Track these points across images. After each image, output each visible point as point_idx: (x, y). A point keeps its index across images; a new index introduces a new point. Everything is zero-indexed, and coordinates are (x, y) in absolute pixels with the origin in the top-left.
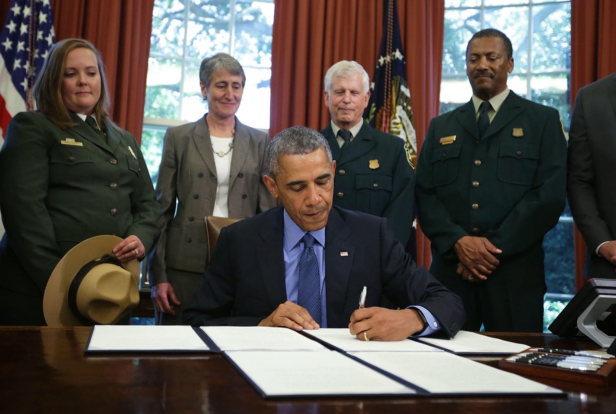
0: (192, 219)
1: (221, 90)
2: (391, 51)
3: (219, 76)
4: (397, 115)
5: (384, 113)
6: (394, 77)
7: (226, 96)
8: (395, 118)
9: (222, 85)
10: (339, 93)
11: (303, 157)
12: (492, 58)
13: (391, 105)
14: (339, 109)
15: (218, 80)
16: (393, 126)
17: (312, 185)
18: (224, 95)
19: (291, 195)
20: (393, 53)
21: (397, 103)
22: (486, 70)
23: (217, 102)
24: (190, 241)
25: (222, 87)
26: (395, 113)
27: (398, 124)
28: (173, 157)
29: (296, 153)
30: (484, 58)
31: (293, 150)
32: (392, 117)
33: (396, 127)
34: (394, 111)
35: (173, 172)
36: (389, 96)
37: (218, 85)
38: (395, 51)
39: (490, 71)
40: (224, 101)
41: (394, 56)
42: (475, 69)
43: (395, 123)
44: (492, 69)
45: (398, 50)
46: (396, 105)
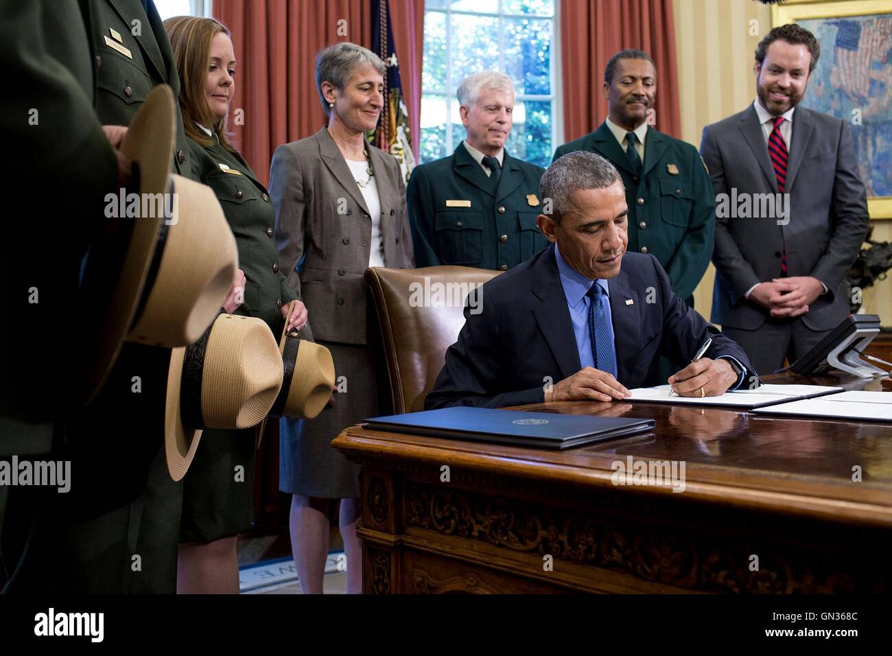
0: (342, 273)
1: (366, 93)
2: (386, 55)
3: (363, 75)
4: (398, 138)
5: (383, 135)
6: (392, 90)
7: (372, 102)
8: (396, 142)
9: (367, 86)
10: (492, 110)
11: (604, 190)
12: (648, 83)
13: (390, 125)
14: (490, 130)
15: (362, 80)
16: (394, 152)
17: (612, 224)
18: (369, 102)
19: (583, 238)
20: (389, 59)
21: (398, 124)
22: (643, 95)
23: (358, 110)
24: (343, 302)
25: (366, 89)
26: (396, 135)
27: (400, 150)
28: (301, 186)
29: (594, 187)
30: (640, 83)
31: (589, 182)
32: (392, 141)
33: (398, 154)
34: (395, 134)
35: (301, 208)
36: (387, 114)
37: (362, 86)
38: (391, 56)
39: (646, 98)
40: (369, 108)
41: (390, 62)
42: (630, 93)
43: (396, 149)
44: (648, 96)
45: (394, 55)
46: (396, 126)
